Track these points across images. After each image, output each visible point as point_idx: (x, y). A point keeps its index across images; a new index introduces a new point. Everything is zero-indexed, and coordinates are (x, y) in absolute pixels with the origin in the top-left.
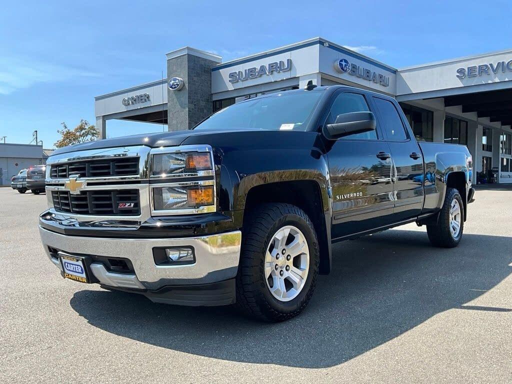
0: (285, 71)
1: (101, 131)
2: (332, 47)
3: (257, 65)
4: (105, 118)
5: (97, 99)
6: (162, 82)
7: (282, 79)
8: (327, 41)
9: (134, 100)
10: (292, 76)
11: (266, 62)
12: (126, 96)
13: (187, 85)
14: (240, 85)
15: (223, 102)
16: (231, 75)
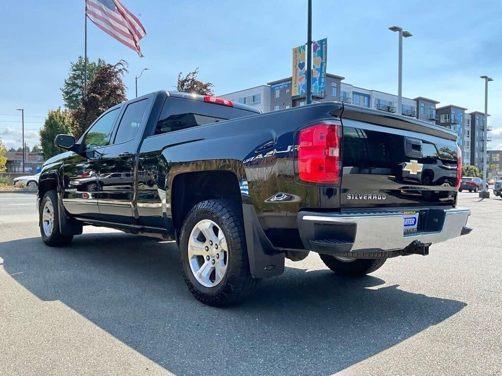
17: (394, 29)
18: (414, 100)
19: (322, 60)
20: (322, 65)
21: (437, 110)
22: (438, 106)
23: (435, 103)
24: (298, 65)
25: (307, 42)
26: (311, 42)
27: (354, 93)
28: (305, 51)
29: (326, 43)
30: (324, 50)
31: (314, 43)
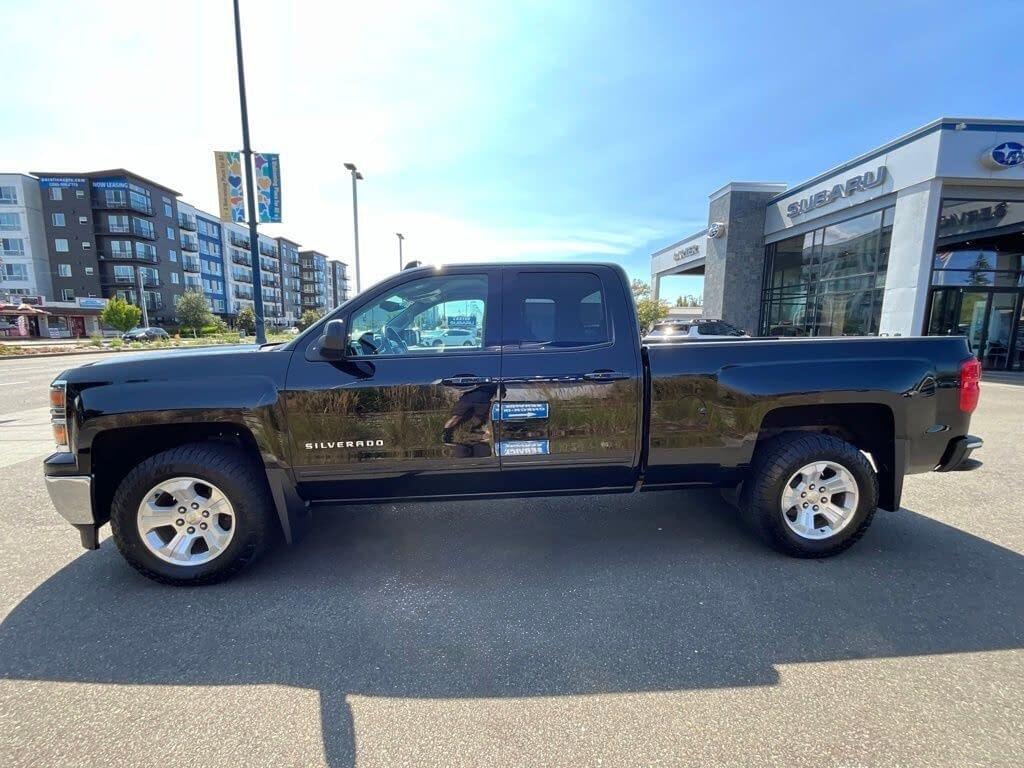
0: (874, 185)
1: (653, 288)
2: (974, 126)
3: (828, 186)
4: (660, 275)
5: (654, 255)
6: (702, 234)
7: (867, 199)
8: (962, 120)
9: (685, 254)
10: (886, 192)
11: (842, 179)
12: (677, 250)
13: (727, 230)
14: (804, 218)
15: (779, 244)
16: (792, 207)
17: (350, 167)
18: (276, 239)
19: (273, 182)
20: (272, 188)
21: (300, 254)
22: (300, 250)
23: (297, 246)
24: (227, 180)
25: (242, 148)
26: (251, 152)
27: (198, 217)
28: (239, 160)
29: (278, 161)
30: (274, 168)
31: (256, 155)
